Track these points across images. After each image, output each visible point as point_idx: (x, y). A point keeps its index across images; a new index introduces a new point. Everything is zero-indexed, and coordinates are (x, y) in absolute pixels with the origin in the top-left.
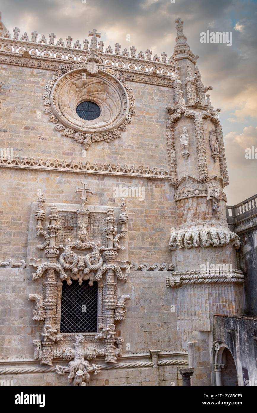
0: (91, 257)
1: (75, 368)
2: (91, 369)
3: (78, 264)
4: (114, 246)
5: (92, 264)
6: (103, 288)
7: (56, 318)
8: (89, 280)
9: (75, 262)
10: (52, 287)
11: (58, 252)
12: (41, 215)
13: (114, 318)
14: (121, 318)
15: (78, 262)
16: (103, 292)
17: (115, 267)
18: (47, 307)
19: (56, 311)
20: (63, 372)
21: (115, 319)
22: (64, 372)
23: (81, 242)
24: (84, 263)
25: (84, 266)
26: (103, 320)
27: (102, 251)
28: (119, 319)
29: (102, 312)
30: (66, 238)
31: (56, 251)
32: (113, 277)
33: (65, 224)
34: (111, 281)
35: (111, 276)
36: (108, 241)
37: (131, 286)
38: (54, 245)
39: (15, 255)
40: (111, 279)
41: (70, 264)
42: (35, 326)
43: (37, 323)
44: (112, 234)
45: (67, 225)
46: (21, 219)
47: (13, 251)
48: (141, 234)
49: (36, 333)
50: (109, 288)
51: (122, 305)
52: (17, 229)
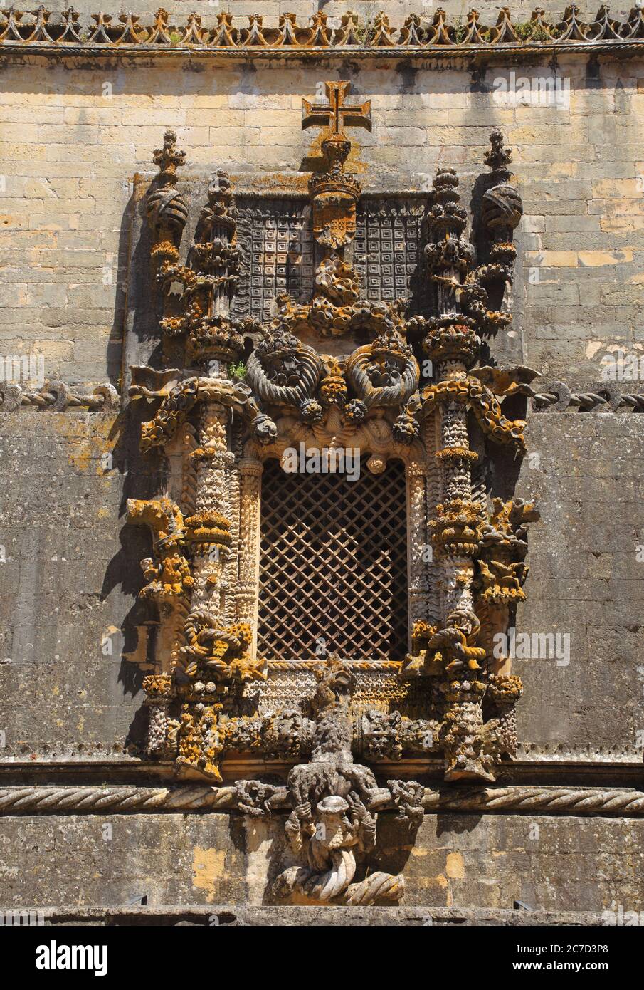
0: (371, 359)
1: (313, 788)
2: (380, 795)
3: (320, 385)
5: (375, 386)
6: (425, 477)
7: (237, 596)
8: (366, 453)
9: (310, 375)
10: (218, 471)
12: (169, 206)
14: (506, 587)
15: (322, 376)
16: (425, 496)
17: (469, 387)
18: (199, 545)
19: (239, 566)
20: (263, 807)
22: (267, 804)
23: (330, 305)
24: (343, 381)
25: (345, 388)
26: (430, 607)
27: (414, 335)
28: (497, 592)
29: (425, 572)
30: (271, 295)
31: (232, 334)
32: (464, 428)
33: (267, 245)
34: (458, 444)
35: (455, 426)
36: (440, 294)
37: (545, 472)
38: (225, 314)
39: (79, 371)
40: (459, 436)
41: (287, 386)
42: (151, 622)
43: (162, 614)
44: (455, 268)
45: (273, 249)
46: (98, 241)
47: (72, 356)
48: (580, 277)
49: (157, 654)
50: (451, 471)
51: (507, 537)
52: (83, 278)
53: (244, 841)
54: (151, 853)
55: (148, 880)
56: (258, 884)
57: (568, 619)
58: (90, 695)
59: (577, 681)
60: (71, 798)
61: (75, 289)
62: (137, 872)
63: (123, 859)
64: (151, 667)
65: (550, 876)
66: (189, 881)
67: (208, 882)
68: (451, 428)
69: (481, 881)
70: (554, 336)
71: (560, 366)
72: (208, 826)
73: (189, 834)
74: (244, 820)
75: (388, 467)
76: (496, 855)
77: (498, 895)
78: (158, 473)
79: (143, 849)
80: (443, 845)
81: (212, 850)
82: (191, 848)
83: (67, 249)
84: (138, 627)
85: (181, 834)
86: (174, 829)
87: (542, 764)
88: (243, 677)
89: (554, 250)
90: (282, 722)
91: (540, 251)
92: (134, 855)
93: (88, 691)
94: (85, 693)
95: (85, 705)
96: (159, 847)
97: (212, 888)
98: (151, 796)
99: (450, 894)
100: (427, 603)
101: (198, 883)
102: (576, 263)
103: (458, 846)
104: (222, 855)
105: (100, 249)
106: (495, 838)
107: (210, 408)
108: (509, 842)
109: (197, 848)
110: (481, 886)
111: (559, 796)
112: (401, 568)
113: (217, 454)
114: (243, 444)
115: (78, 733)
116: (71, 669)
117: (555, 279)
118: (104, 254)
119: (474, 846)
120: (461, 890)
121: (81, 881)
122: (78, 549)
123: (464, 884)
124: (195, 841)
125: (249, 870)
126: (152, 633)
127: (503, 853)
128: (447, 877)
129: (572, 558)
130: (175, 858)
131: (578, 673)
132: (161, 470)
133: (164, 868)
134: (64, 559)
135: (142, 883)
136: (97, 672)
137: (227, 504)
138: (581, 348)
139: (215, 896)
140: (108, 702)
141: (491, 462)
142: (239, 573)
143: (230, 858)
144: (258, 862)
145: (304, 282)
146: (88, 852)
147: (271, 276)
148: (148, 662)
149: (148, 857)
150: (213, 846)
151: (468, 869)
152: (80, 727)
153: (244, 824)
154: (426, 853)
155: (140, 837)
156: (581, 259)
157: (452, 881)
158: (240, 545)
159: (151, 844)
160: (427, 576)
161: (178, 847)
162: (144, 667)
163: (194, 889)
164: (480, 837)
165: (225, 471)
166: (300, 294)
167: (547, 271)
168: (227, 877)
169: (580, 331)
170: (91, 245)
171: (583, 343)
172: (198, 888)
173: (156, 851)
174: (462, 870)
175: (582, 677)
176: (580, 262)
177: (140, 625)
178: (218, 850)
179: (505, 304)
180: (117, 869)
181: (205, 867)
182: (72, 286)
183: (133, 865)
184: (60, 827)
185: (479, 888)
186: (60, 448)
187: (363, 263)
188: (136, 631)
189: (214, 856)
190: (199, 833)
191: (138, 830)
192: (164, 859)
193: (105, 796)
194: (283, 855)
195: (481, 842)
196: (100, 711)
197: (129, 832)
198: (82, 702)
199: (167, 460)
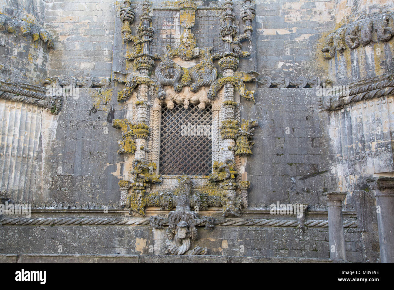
0: (200, 68)
1: (176, 219)
2: (199, 221)
3: (181, 78)
4: (233, 50)
5: (202, 78)
6: (218, 111)
7: (151, 153)
8: (198, 102)
9: (177, 74)
10: (145, 109)
11: (152, 61)
12: (127, 13)
13: (235, 151)
14: (245, 149)
15: (182, 75)
16: (219, 117)
17: (234, 79)
18: (138, 135)
19: (152, 142)
21: (237, 153)
22: (160, 224)
23: (186, 49)
24: (189, 77)
25: (190, 79)
26: (219, 157)
27: (215, 60)
28: (242, 151)
29: (218, 145)
30: (165, 45)
31: (150, 60)
32: (232, 93)
33: (163, 27)
34: (230, 99)
35: (229, 93)
36: (225, 45)
37: (261, 109)
38: (147, 53)
39: (97, 73)
40: (230, 97)
41: (170, 78)
42: (122, 162)
43: (125, 159)
44: (231, 35)
45: (165, 29)
46: (103, 26)
47: (94, 68)
48: (277, 38)
49: (123, 173)
50: (227, 109)
51: (246, 132)
52: (98, 40)
53: (153, 236)
54: (121, 239)
55: (120, 248)
56: (157, 250)
57: (268, 161)
58: (100, 187)
59: (270, 182)
60: (95, 221)
61: (95, 44)
62: (117, 246)
63: (112, 241)
64: (121, 177)
65: (257, 247)
66: (134, 249)
67: (140, 249)
68: (227, 94)
69: (233, 249)
70: (267, 60)
71: (269, 71)
72: (141, 231)
73: (134, 233)
74: (153, 229)
75: (206, 107)
76: (239, 241)
77: (239, 254)
78: (124, 110)
79: (118, 238)
80: (221, 238)
81: (142, 239)
82: (135, 238)
83: (92, 29)
84: (117, 164)
85: (131, 234)
86: (129, 232)
87: (257, 211)
88: (153, 181)
89: (268, 28)
90: (166, 196)
91: (263, 29)
92: (115, 240)
93: (100, 185)
94: (99, 186)
95: (99, 190)
96: (124, 238)
97: (142, 251)
98: (121, 221)
99: (223, 254)
100: (218, 155)
101: (137, 249)
102: (275, 34)
103: (226, 238)
104: (145, 241)
105: (104, 29)
106: (239, 235)
107: (143, 86)
108: (244, 236)
109: (137, 238)
110: (233, 251)
111: (262, 221)
112: (210, 143)
113: (145, 103)
114: (154, 99)
115: (97, 200)
116: (94, 178)
117: (268, 39)
118: (106, 31)
119: (232, 238)
120: (226, 252)
121: (98, 248)
122: (96, 136)
123: (228, 250)
124: (136, 236)
125: (154, 246)
126: (122, 166)
127: (241, 240)
128: (222, 248)
129: (270, 139)
130: (129, 241)
131: (271, 180)
132: (125, 109)
133: (126, 244)
134: (91, 140)
135: (118, 249)
136: (103, 179)
137: (148, 121)
138: (276, 64)
139: (143, 254)
140: (107, 189)
141: (242, 106)
142: (152, 145)
143: (148, 242)
144: (158, 243)
145: (177, 40)
146: (100, 239)
147: (164, 38)
148: (120, 176)
149: (120, 241)
150: (142, 238)
151: (229, 245)
152: (97, 198)
153: (153, 231)
154: (215, 240)
155: (118, 234)
156: (277, 32)
157: (224, 249)
158: (153, 135)
159: (121, 237)
160: (219, 146)
161: (130, 238)
162: (119, 177)
163: (136, 251)
164: (234, 235)
165: (147, 109)
166: (175, 45)
167: (265, 36)
168: (147, 247)
169: (277, 58)
170: (101, 27)
171: (277, 62)
172: (137, 251)
173: (123, 239)
174: (227, 246)
175: (272, 181)
176: (277, 33)
177: (118, 163)
178: (144, 239)
179: (249, 49)
180: (110, 245)
181: (139, 244)
182: (94, 43)
183: (115, 243)
184: (91, 231)
185: (233, 252)
186: (90, 101)
187: (198, 33)
188: (116, 165)
189: (142, 241)
190: (137, 233)
191: (117, 232)
192: (126, 241)
193: (106, 221)
194: (166, 241)
195: (234, 237)
196: (104, 192)
197: (114, 233)
198: (98, 189)
199: (127, 105)
